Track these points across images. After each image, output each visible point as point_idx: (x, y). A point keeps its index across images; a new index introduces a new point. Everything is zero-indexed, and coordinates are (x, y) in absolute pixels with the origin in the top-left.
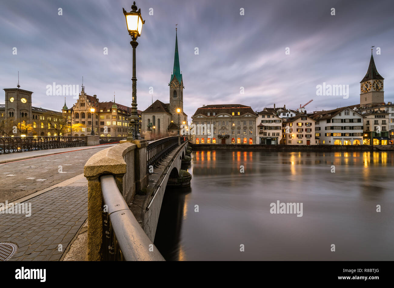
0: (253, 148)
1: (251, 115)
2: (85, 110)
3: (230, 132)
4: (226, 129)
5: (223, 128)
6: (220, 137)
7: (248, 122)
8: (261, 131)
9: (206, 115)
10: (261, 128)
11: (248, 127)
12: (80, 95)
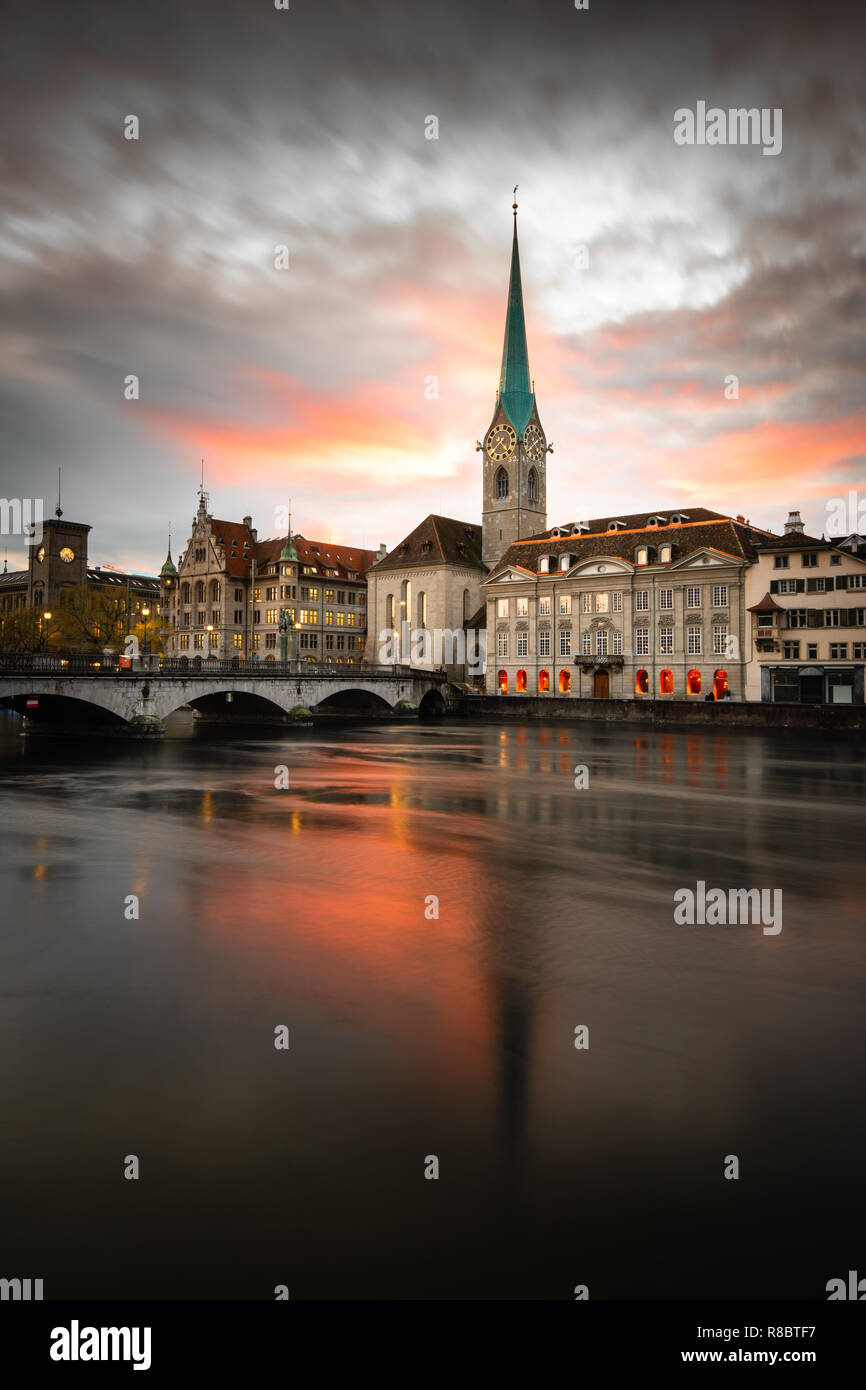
0: (707, 717)
1: (716, 559)
2: (206, 574)
3: (628, 641)
4: (612, 628)
5: (600, 624)
6: (584, 664)
7: (707, 593)
8: (760, 633)
9: (533, 566)
10: (762, 622)
11: (707, 615)
12: (194, 524)
